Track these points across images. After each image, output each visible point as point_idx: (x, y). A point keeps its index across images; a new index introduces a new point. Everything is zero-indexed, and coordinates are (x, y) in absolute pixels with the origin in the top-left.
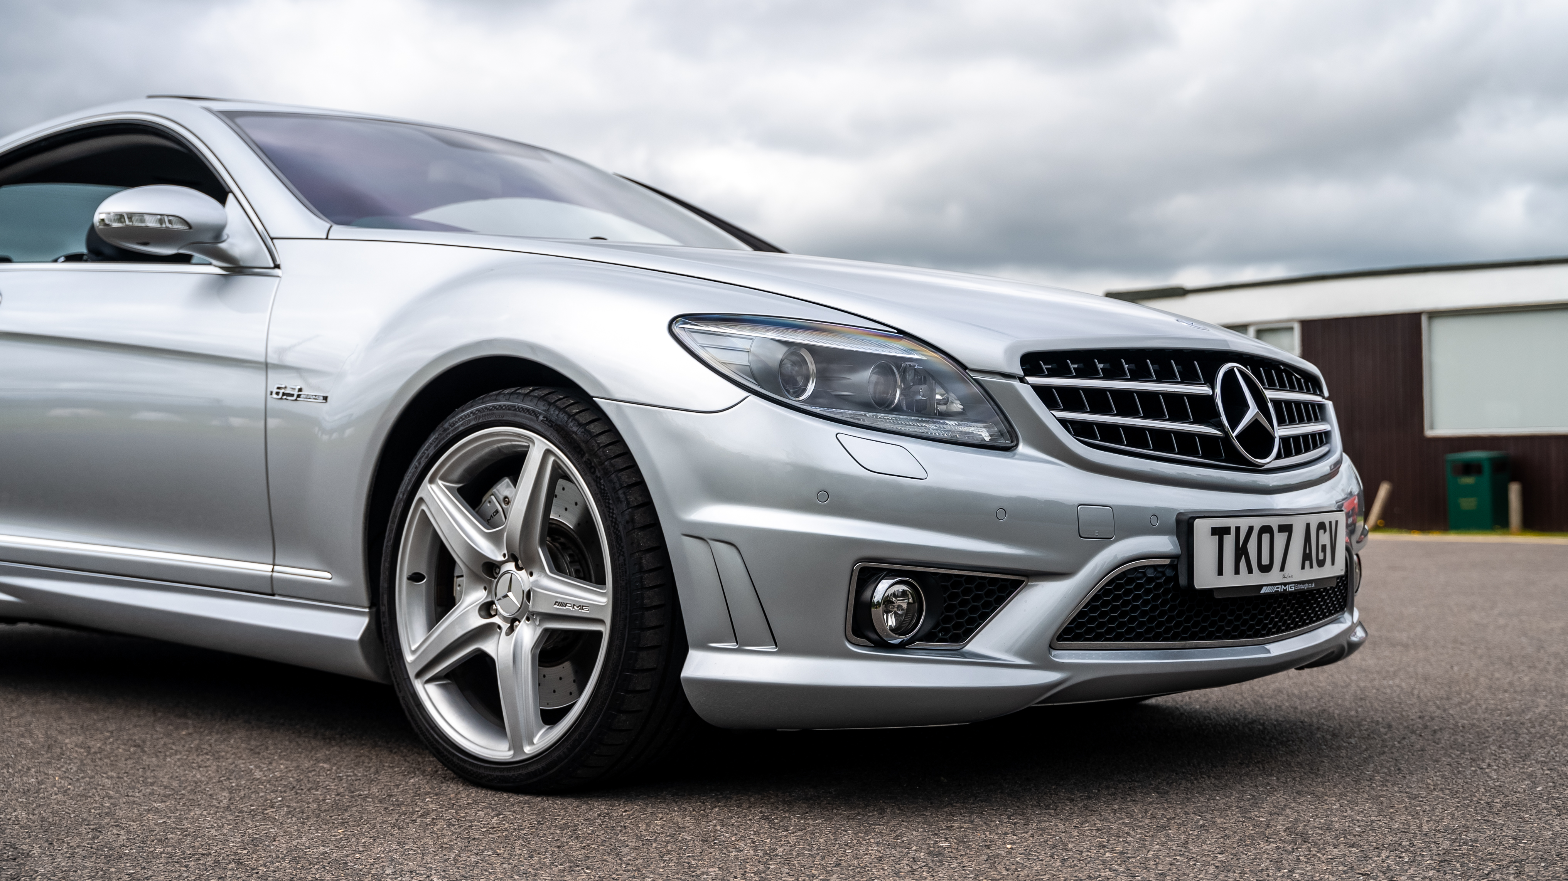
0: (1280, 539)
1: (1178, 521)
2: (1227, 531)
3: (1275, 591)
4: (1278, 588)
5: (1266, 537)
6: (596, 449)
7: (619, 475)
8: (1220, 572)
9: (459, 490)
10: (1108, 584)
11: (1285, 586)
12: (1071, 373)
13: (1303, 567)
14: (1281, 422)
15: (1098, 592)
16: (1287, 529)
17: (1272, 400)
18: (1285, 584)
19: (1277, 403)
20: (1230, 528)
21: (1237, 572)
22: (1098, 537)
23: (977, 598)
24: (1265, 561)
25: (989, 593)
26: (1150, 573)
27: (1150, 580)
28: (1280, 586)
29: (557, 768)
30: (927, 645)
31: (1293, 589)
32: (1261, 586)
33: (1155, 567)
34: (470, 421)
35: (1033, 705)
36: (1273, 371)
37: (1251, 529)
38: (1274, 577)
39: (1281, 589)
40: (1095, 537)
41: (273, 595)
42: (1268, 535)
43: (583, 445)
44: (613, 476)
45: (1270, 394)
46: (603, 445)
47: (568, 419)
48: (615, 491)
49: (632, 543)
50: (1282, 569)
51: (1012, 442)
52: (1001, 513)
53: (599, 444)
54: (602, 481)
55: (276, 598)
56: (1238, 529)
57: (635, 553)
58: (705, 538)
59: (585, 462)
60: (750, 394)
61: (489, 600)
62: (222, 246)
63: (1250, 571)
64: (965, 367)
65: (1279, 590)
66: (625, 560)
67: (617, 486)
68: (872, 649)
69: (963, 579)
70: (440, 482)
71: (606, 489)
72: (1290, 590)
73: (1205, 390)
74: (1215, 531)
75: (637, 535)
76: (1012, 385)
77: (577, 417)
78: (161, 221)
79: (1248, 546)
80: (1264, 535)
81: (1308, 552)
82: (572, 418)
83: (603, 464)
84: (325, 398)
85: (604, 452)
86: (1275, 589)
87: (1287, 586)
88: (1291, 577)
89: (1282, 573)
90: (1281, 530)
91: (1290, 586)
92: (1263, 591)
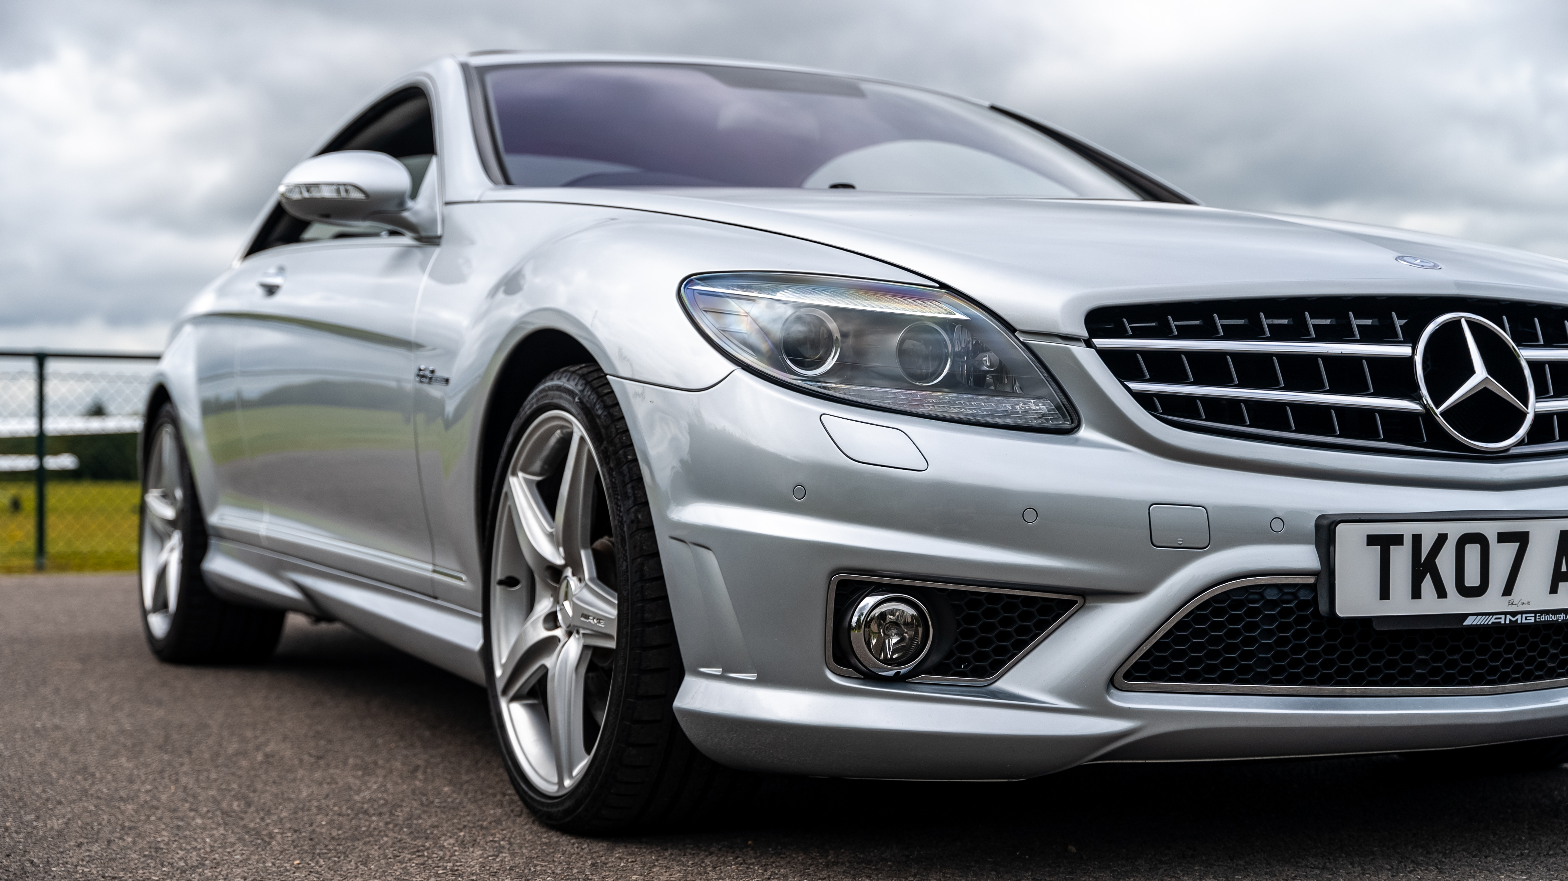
0: (1503, 551)
1: (1318, 526)
2: (1398, 540)
3: (1493, 623)
4: (1500, 618)
5: (1473, 552)
6: (614, 436)
7: (631, 466)
8: (1385, 594)
9: (539, 485)
10: (1200, 607)
11: (1514, 616)
12: (1172, 332)
13: (1553, 591)
14: (1541, 393)
15: (1185, 617)
16: (1522, 539)
17: (1531, 363)
18: (1514, 614)
19: (1536, 366)
20: (1402, 536)
21: (1416, 594)
22: (1182, 545)
23: (1007, 622)
24: (1472, 582)
25: (1025, 616)
26: (1271, 595)
27: (1273, 604)
28: (1503, 617)
29: (583, 806)
30: (933, 679)
31: (1533, 621)
32: (1465, 616)
33: (1279, 587)
34: (533, 405)
35: (1084, 762)
36: (1536, 320)
37: (1443, 537)
38: (1489, 603)
39: (1504, 620)
40: (1178, 546)
41: (436, 598)
42: (1478, 546)
43: (603, 431)
44: (625, 467)
45: (1526, 354)
46: (621, 430)
47: (597, 400)
48: (625, 485)
49: (635, 547)
50: (1507, 593)
51: (1072, 423)
52: (1030, 515)
53: (617, 429)
54: (614, 473)
55: (439, 602)
56: (1417, 539)
57: (637, 558)
58: (687, 542)
59: (603, 450)
60: (737, 367)
61: (554, 610)
62: (406, 214)
63: (1442, 593)
64: (1012, 329)
65: (1501, 621)
66: (627, 566)
67: (627, 479)
68: (861, 681)
69: (982, 598)
70: (520, 474)
71: (617, 482)
72: (1524, 621)
73: (1404, 351)
74: (1372, 540)
75: (641, 537)
76: (1069, 350)
77: (605, 398)
78: (338, 191)
79: (1438, 561)
80: (1467, 547)
82: (600, 399)
83: (617, 452)
84: (447, 381)
85: (620, 439)
86: (1493, 620)
87: (1519, 616)
88: (1529, 603)
89: (1508, 598)
90: (1503, 538)
91: (1524, 616)
92: (1468, 622)
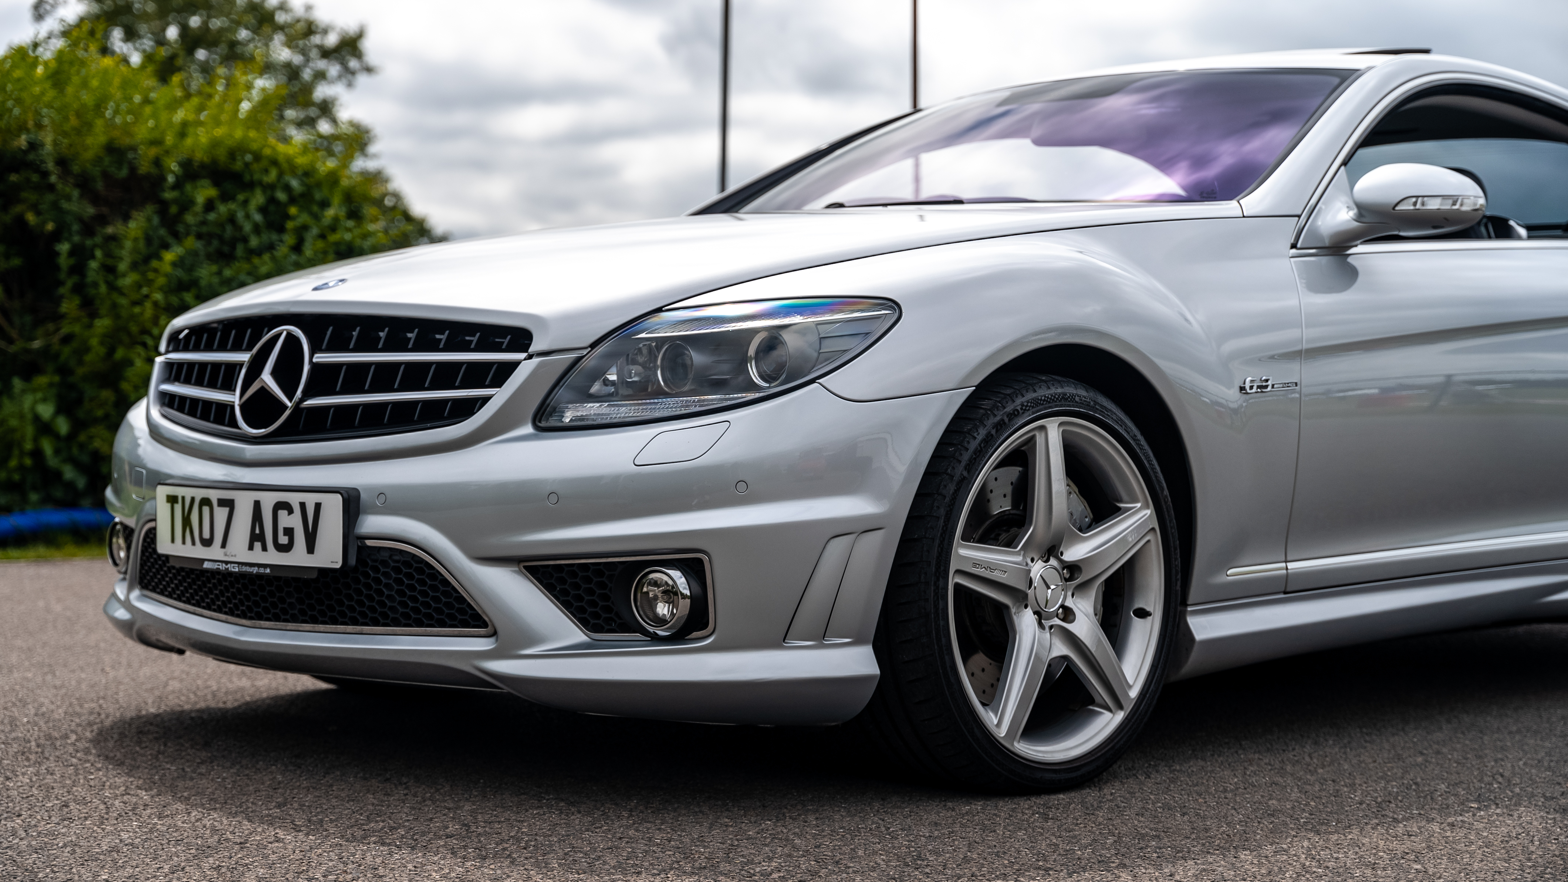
0: (221, 514)
2: (176, 499)
4: (220, 565)
5: (206, 510)
8: (173, 539)
11: (227, 565)
13: (251, 548)
16: (229, 504)
18: (227, 563)
20: (178, 496)
21: (184, 541)
24: (206, 535)
28: (222, 564)
31: (237, 570)
32: (203, 560)
37: (193, 500)
38: (215, 553)
39: (222, 567)
42: (209, 508)
50: (224, 545)
56: (183, 499)
63: (194, 543)
65: (221, 567)
72: (233, 569)
74: (168, 499)
79: (192, 517)
80: (205, 508)
81: (257, 531)
86: (216, 567)
87: (229, 565)
88: (235, 556)
89: (223, 550)
90: (222, 503)
91: (233, 565)
92: (206, 565)
